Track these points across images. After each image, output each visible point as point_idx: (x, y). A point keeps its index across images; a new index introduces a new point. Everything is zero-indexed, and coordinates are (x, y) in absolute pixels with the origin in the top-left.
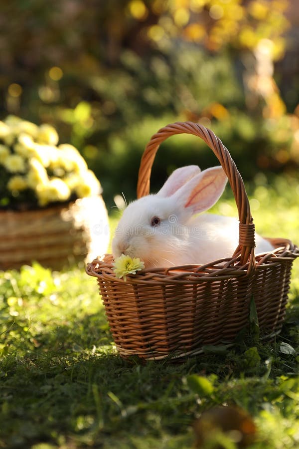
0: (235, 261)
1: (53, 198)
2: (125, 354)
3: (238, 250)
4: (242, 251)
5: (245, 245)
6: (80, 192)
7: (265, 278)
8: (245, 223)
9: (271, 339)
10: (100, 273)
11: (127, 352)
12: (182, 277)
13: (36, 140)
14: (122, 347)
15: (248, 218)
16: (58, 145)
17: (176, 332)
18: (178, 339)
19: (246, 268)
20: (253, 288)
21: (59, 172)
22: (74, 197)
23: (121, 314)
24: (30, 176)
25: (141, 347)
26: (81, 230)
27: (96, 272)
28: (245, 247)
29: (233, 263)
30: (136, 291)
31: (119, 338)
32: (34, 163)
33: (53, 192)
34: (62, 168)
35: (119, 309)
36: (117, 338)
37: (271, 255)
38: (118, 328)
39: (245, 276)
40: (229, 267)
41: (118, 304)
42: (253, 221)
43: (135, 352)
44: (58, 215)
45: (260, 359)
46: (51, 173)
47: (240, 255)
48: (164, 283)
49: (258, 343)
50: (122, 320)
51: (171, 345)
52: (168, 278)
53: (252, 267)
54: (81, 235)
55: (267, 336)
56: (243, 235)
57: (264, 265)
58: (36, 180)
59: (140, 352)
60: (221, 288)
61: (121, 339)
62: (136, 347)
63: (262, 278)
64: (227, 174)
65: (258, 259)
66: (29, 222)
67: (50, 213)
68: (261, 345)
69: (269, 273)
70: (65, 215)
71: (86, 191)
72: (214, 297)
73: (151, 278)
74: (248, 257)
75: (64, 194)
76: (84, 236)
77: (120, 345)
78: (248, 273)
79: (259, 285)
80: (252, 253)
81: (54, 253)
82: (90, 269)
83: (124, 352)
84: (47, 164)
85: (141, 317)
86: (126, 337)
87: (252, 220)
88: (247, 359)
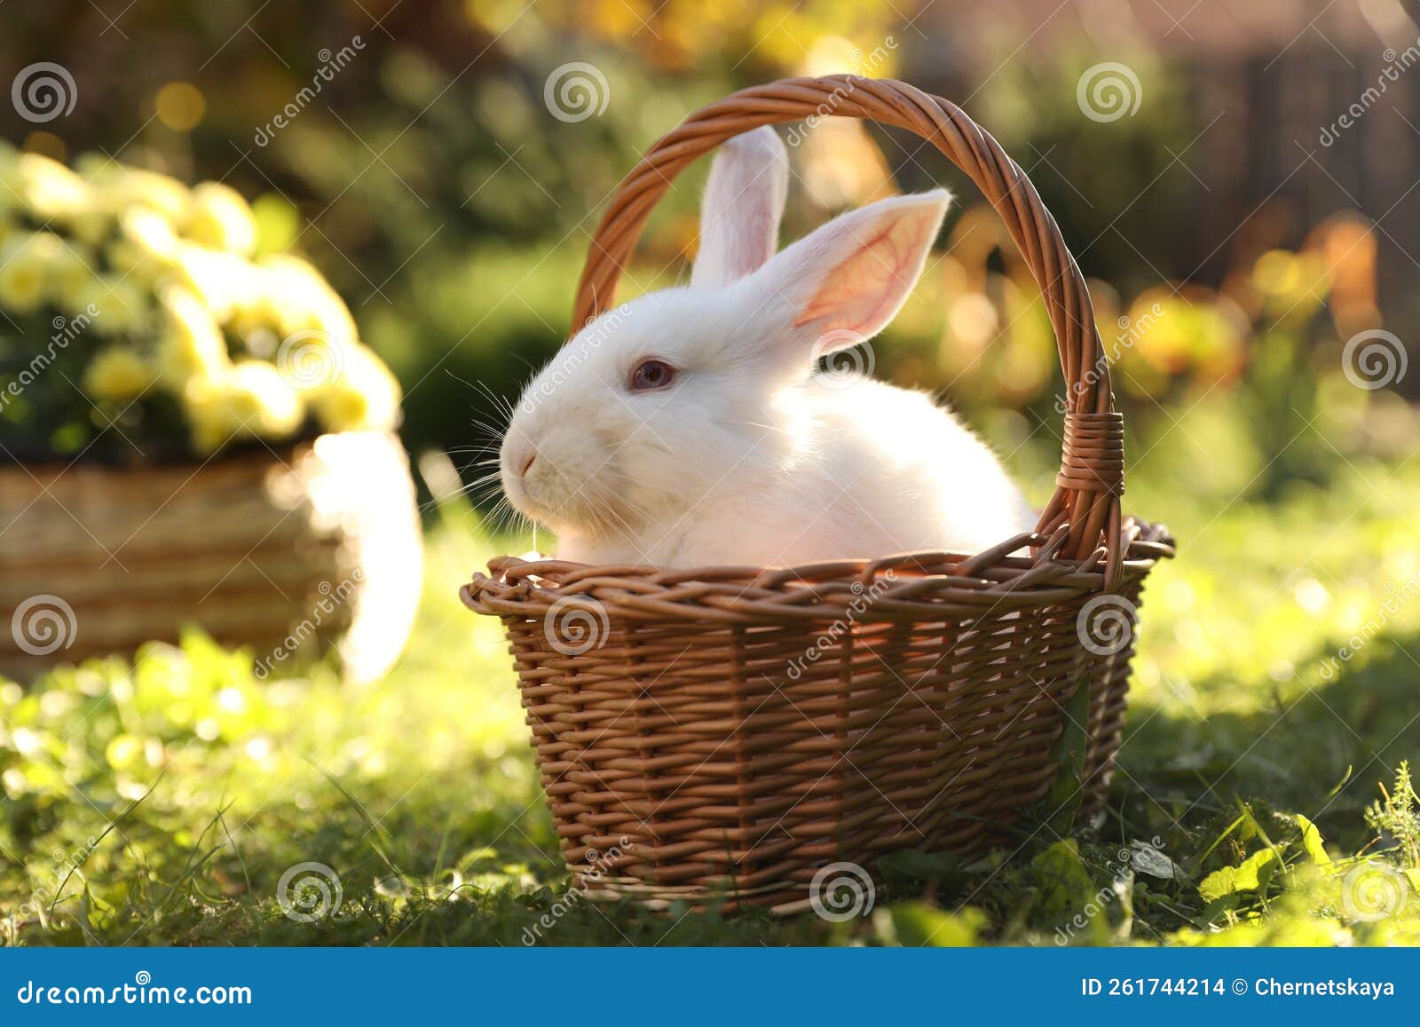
1: (244, 425)
4: (1075, 507)
6: (331, 413)
13: (185, 233)
16: (254, 258)
21: (261, 340)
22: (312, 428)
24: (167, 350)
26: (333, 542)
32: (178, 303)
33: (245, 405)
34: (271, 328)
44: (255, 486)
45: (1087, 881)
46: (236, 348)
53: (1116, 561)
54: (332, 558)
58: (187, 364)
67: (231, 477)
70: (282, 487)
71: (353, 410)
74: (1100, 529)
75: (280, 416)
76: (342, 561)
82: (480, 592)
84: (224, 314)
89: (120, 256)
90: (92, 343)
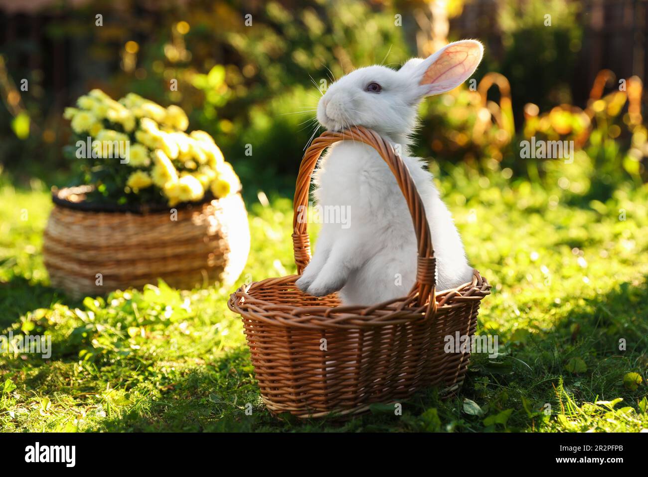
0: (411, 302)
1: (184, 198)
2: (273, 408)
3: (416, 288)
4: (420, 289)
5: (425, 283)
6: (216, 190)
7: (446, 321)
8: (425, 256)
9: (451, 392)
10: (246, 310)
11: (275, 407)
12: (346, 321)
13: (160, 125)
14: (269, 400)
15: (428, 250)
16: (188, 132)
17: (336, 385)
18: (338, 394)
19: (424, 311)
20: (431, 333)
21: (191, 165)
22: (209, 196)
23: (269, 361)
24: (156, 173)
25: (293, 401)
26: (217, 237)
27: (241, 308)
28: (424, 286)
29: (408, 304)
30: (290, 334)
31: (266, 388)
32: (160, 155)
33: (185, 190)
34: (195, 160)
35: (268, 354)
36: (264, 388)
37: (455, 294)
38: (265, 377)
39: (422, 321)
40: (403, 309)
41: (266, 348)
42: (435, 254)
43: (285, 407)
44: (188, 219)
45: (439, 422)
46: (180, 167)
47: (418, 294)
48: (325, 328)
49: (437, 401)
50: (271, 368)
51: (329, 402)
52: (329, 322)
53: (431, 309)
54: (218, 243)
55: (446, 390)
56: (421, 270)
57: (446, 306)
58: (164, 175)
59: (292, 408)
60: (393, 334)
61: (268, 390)
62: (287, 401)
63: (442, 321)
64: (404, 195)
65: (439, 298)
66: (153, 227)
68: (440, 403)
69: (452, 315)
70: (197, 219)
71: (225, 188)
72: (383, 345)
73: (308, 321)
74: (427, 297)
75: (197, 193)
76: (221, 243)
77: (267, 396)
78: (426, 317)
79: (440, 329)
80: (432, 292)
81: (183, 265)
82: (233, 304)
83: (272, 405)
85: (294, 366)
86: (274, 388)
87: (433, 252)
88: (424, 422)
89: (139, 135)
90: (130, 170)
